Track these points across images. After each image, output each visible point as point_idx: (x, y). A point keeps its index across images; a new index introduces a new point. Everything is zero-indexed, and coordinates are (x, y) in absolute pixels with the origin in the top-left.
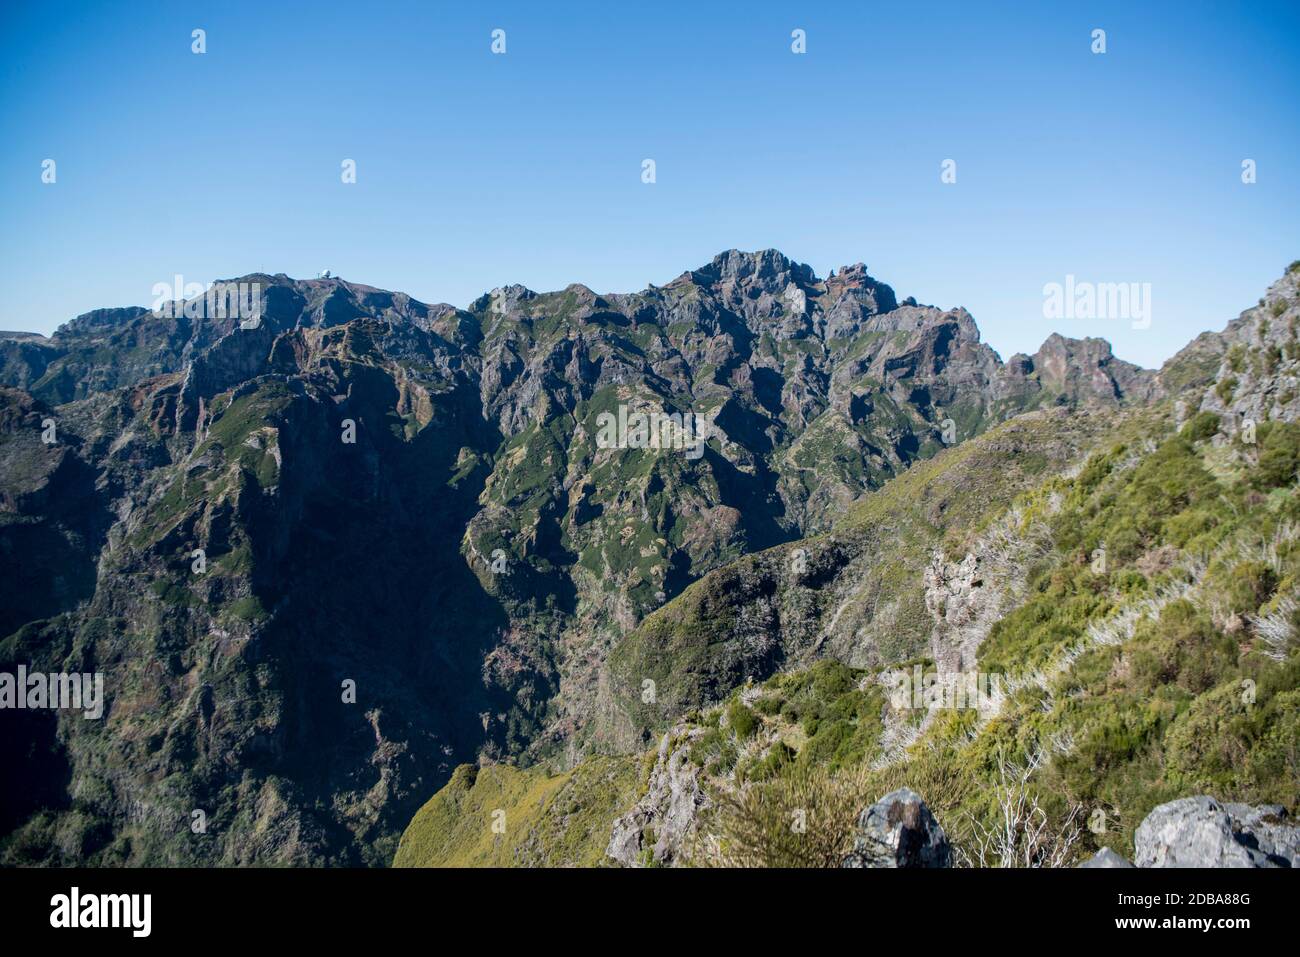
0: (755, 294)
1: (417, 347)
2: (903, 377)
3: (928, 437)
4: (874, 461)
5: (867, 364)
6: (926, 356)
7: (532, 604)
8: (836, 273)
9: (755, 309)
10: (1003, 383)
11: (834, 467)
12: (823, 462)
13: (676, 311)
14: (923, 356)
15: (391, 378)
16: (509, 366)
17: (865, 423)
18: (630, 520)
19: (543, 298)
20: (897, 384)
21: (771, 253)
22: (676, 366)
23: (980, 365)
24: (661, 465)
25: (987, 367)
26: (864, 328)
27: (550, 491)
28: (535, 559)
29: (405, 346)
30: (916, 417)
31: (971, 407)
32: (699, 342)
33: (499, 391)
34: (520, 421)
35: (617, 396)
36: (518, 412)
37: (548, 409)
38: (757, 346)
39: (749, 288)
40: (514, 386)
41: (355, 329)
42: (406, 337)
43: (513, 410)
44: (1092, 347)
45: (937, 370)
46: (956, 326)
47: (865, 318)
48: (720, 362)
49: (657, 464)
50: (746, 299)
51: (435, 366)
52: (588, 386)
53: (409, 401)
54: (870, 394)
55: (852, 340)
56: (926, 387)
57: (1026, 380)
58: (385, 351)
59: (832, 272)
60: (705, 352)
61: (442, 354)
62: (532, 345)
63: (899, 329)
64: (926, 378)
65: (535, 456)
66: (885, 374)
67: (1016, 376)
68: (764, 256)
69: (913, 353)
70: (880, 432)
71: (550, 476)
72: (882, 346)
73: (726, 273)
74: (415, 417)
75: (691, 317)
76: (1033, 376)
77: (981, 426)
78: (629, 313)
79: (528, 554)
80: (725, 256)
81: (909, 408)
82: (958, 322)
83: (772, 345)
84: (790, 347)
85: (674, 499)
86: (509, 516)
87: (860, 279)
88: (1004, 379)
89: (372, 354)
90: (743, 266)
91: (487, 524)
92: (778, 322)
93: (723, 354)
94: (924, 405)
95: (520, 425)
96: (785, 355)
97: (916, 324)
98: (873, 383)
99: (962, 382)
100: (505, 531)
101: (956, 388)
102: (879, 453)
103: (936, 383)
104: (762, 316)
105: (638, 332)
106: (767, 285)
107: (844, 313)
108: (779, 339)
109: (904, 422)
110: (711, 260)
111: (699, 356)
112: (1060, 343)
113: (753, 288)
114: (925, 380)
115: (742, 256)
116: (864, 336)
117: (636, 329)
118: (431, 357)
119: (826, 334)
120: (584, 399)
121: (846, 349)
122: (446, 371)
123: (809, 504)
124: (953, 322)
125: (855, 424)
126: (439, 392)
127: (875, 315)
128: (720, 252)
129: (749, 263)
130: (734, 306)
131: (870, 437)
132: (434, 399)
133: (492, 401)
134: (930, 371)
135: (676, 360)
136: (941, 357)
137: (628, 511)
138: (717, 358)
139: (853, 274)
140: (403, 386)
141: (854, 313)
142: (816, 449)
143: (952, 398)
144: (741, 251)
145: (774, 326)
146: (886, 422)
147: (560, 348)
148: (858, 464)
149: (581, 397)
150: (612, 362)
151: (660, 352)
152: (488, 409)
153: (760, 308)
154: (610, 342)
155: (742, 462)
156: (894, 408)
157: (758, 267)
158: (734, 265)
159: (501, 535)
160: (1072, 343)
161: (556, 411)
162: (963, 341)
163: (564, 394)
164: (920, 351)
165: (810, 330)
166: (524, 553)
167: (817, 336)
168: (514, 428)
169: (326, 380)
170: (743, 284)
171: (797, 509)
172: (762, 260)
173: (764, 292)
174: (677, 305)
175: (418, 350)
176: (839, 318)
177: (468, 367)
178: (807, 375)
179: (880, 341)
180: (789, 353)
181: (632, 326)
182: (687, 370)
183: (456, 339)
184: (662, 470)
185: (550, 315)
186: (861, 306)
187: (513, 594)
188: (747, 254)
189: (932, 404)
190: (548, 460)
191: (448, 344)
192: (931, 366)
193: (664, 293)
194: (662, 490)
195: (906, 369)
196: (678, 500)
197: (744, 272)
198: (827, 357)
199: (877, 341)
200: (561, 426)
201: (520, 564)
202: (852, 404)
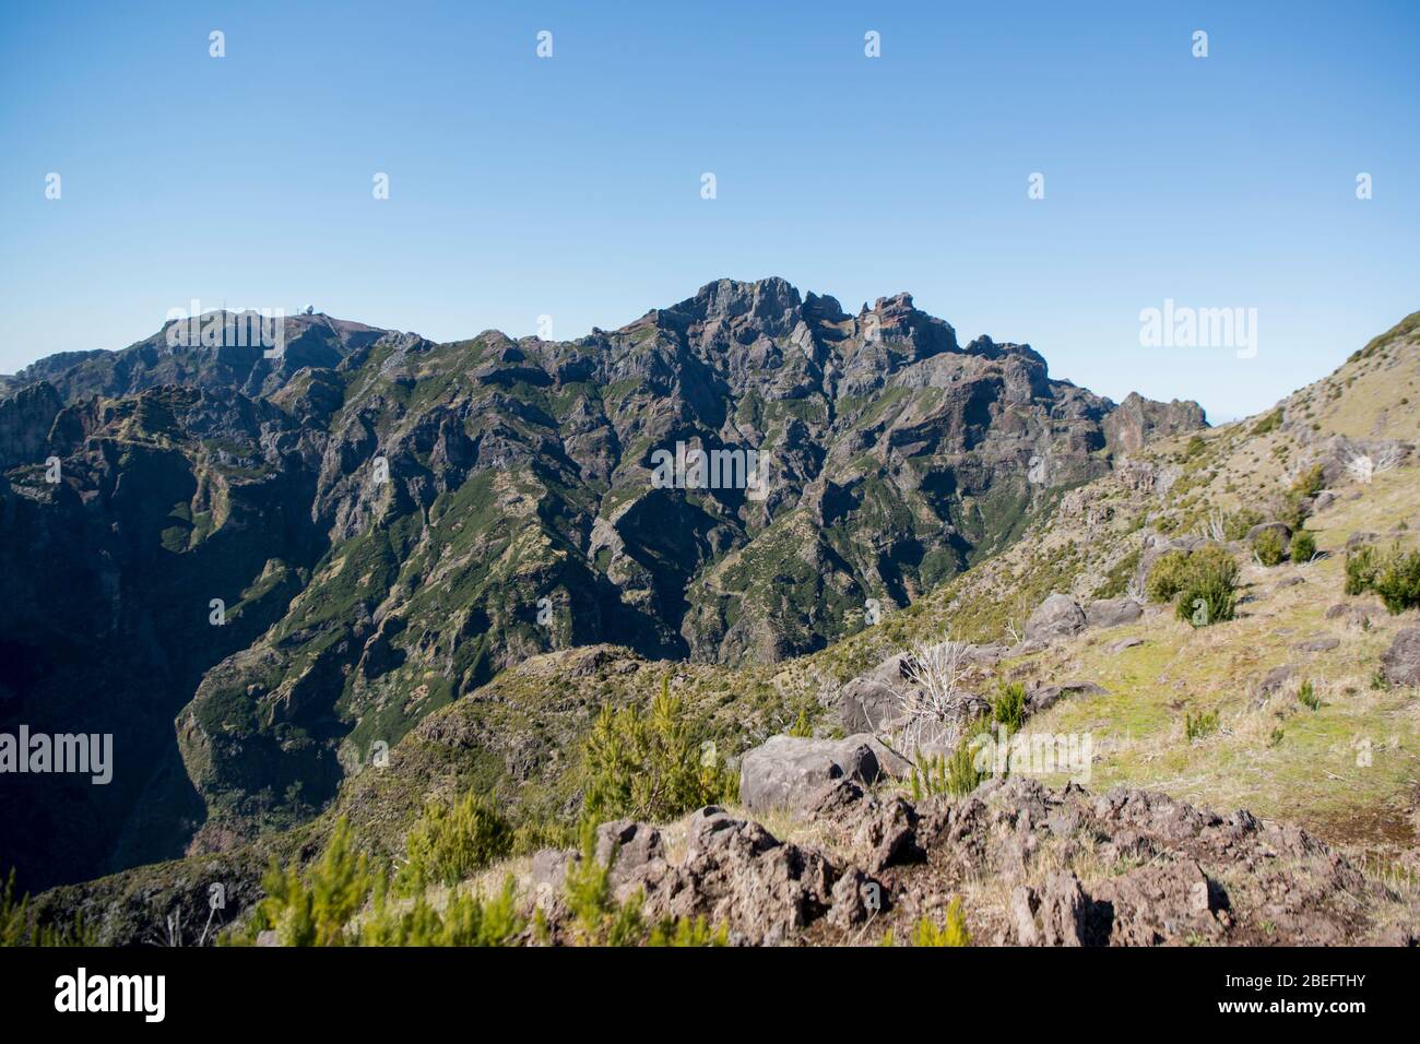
0: (748, 337)
1: (237, 421)
2: (918, 454)
3: (937, 542)
4: (837, 582)
5: (877, 435)
6: (953, 424)
7: (264, 796)
8: (872, 307)
9: (744, 359)
10: (1059, 464)
11: (768, 591)
12: (758, 583)
13: (621, 364)
14: (949, 426)
15: (190, 463)
16: (354, 446)
17: (844, 523)
18: (429, 675)
19: (442, 350)
20: (906, 465)
21: (774, 282)
22: (599, 441)
23: (1031, 437)
24: (491, 594)
25: (1041, 439)
26: (891, 381)
27: (349, 625)
28: (283, 729)
29: (219, 419)
30: (925, 514)
31: (1013, 498)
32: (641, 407)
33: (337, 479)
34: (359, 520)
35: (492, 486)
36: (359, 508)
37: (391, 505)
38: (735, 409)
39: (740, 330)
40: (357, 473)
41: (150, 399)
42: (223, 409)
43: (353, 505)
44: (1179, 414)
45: (968, 444)
46: (1000, 382)
47: (894, 369)
48: (660, 435)
49: (485, 593)
50: (733, 344)
51: (258, 444)
52: (458, 471)
53: (207, 495)
54: (861, 480)
55: (870, 400)
56: (950, 470)
57: (1091, 459)
58: (190, 427)
59: (866, 305)
60: (645, 420)
61: (273, 429)
62: (399, 417)
63: (931, 384)
64: (952, 455)
65: (351, 574)
66: (890, 450)
67: (1077, 453)
68: (763, 287)
69: (934, 421)
70: (863, 536)
71: (357, 603)
72: (903, 409)
73: (714, 311)
74: (212, 514)
75: (639, 373)
76: (1104, 453)
77: (1019, 526)
78: (552, 367)
79: (275, 722)
80: (712, 289)
81: (918, 500)
82: (1003, 376)
83: (756, 408)
84: (779, 410)
85: (497, 645)
86: (273, 662)
87: (901, 314)
88: (1061, 458)
89: (170, 432)
90: (735, 300)
91: (231, 677)
92: (772, 376)
93: (664, 424)
94: (945, 494)
95: (357, 526)
96: (771, 421)
97: (951, 378)
98: (872, 463)
99: (1001, 462)
100: (252, 686)
101: (993, 469)
102: (848, 569)
103: (964, 463)
104: (751, 368)
105: (561, 394)
106: (767, 326)
107: (866, 363)
108: (768, 399)
109: (904, 520)
110: (694, 293)
111: (636, 426)
112: (1137, 407)
113: (746, 329)
114: (949, 458)
115: (735, 286)
116: (888, 394)
117: (559, 390)
118: (256, 434)
119: (838, 391)
120: (449, 490)
121: (860, 411)
122: (271, 452)
123: (723, 649)
124: (997, 376)
125: (827, 525)
126: (247, 482)
127: (909, 364)
128: (706, 282)
129: (745, 296)
130: (715, 354)
131: (846, 545)
132: (235, 492)
133: (326, 493)
134: (957, 446)
135: (602, 432)
136: (974, 427)
137: (429, 662)
138: (656, 429)
139: (892, 307)
140: (203, 474)
141: (878, 363)
142: (757, 564)
143: (987, 485)
144: (737, 280)
145: (765, 381)
146: (875, 521)
147: (429, 420)
148: (811, 585)
149: (444, 487)
150: (493, 440)
151: (579, 421)
152: (320, 503)
153: (752, 355)
154: (507, 410)
155: (634, 584)
156: (894, 500)
157: (756, 301)
158: (723, 300)
159: (246, 692)
160: (1156, 407)
161: (403, 505)
162: (1010, 402)
163: (421, 484)
164: (946, 419)
165: (817, 386)
166: (270, 720)
167: (826, 395)
168: (349, 529)
169: (89, 468)
170: (733, 324)
171: (704, 654)
172: (761, 292)
173: (761, 335)
174: (625, 356)
175: (237, 425)
176: (859, 368)
177: (307, 445)
178: (789, 450)
179: (903, 401)
180: (776, 418)
181: (555, 387)
182: (615, 447)
183: (299, 409)
184: (491, 602)
185: (442, 372)
186: (889, 353)
187: (240, 781)
188: (744, 284)
189: (958, 491)
190: (365, 579)
191: (283, 415)
192: (960, 439)
193: (612, 341)
194: (485, 631)
195: (923, 444)
196: (503, 646)
197: (737, 309)
198: (832, 422)
199: (899, 402)
200: (404, 528)
201: (256, 738)
202: (824, 496)
